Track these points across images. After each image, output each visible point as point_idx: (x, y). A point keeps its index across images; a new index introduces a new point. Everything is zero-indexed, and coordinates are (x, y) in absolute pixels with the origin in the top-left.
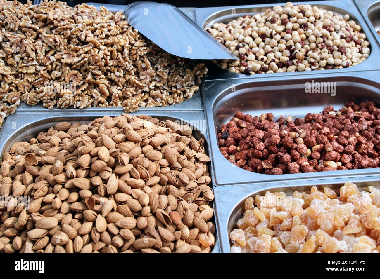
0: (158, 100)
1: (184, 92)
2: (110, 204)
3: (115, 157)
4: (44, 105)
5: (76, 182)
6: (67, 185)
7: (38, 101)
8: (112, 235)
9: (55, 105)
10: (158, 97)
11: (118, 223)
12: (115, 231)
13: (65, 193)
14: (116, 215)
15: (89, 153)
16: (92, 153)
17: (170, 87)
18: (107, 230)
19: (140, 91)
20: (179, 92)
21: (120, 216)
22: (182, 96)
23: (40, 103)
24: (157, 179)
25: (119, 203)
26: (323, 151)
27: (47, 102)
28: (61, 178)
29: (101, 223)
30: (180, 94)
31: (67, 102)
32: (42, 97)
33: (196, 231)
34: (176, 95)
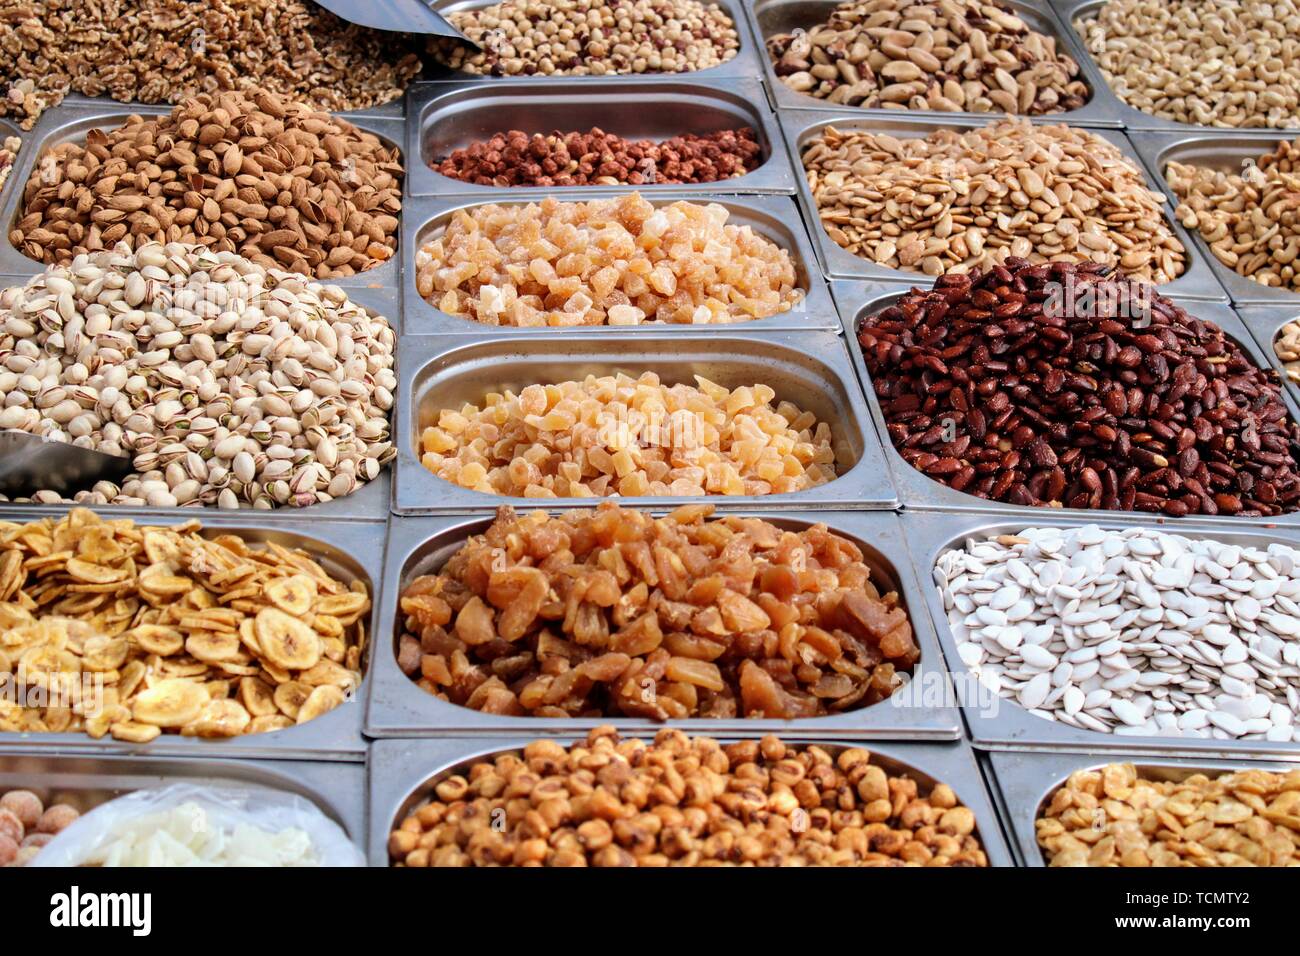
0: (324, 102)
1: (374, 98)
2: (227, 185)
3: (240, 127)
4: (114, 95)
5: (175, 153)
6: (158, 159)
7: (103, 88)
8: (228, 226)
9: (135, 99)
10: (323, 96)
11: (239, 211)
12: (234, 220)
13: (156, 171)
14: (235, 201)
15: (197, 119)
16: (202, 118)
17: (349, 87)
18: (221, 220)
19: (292, 86)
20: (364, 94)
21: (243, 204)
22: (370, 103)
23: (106, 94)
24: (308, 170)
25: (240, 186)
26: (597, 163)
27: (118, 92)
28: (150, 150)
29: (211, 208)
30: (367, 99)
31: (158, 89)
32: (111, 81)
33: (366, 238)
34: (358, 101)
